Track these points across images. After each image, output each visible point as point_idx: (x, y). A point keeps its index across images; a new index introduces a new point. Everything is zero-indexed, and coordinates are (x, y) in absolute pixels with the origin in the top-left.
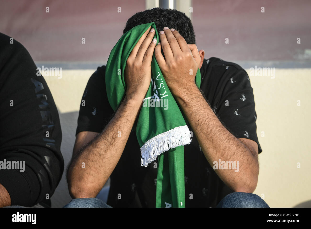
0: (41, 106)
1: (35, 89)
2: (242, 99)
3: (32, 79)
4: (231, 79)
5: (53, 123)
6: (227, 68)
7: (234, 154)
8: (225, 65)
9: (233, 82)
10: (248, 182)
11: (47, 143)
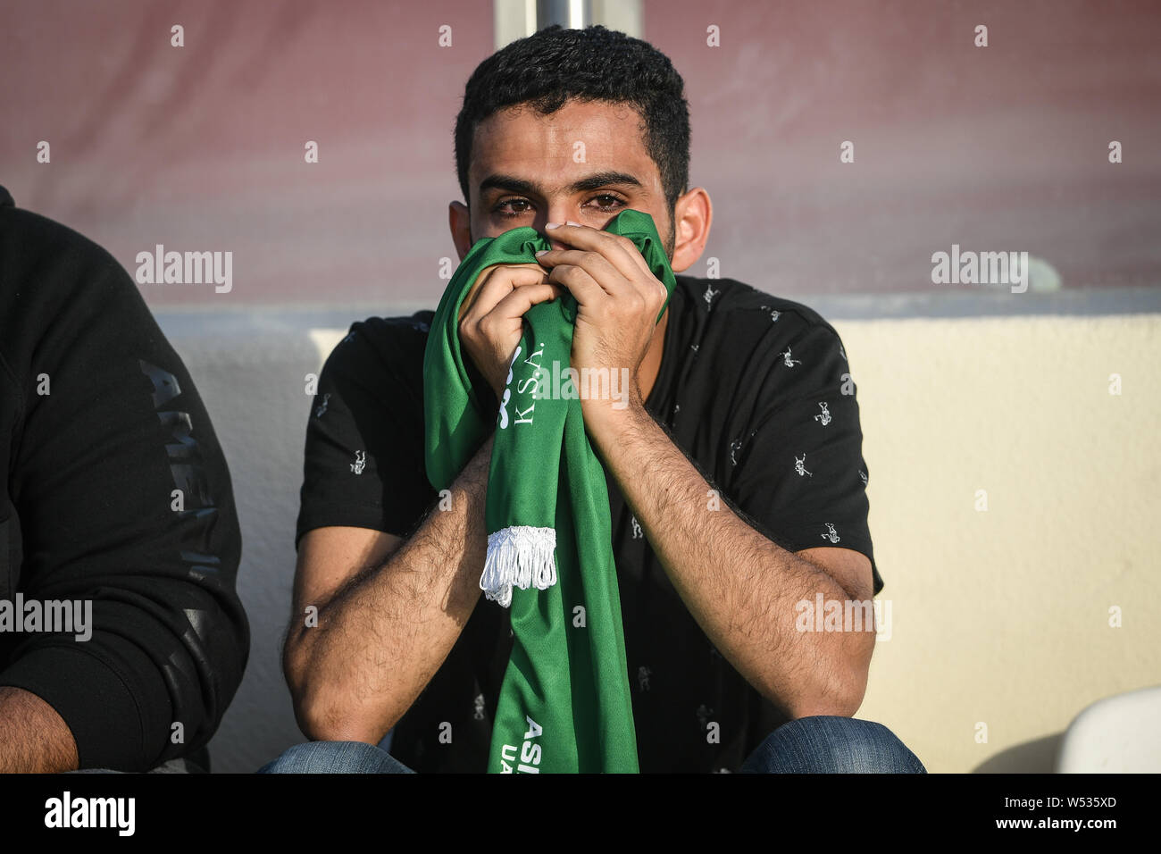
0: (172, 450)
1: (154, 395)
2: (819, 418)
3: (142, 362)
4: (787, 355)
5: (212, 503)
6: (775, 316)
7: (779, 597)
8: (769, 309)
9: (792, 365)
10: (834, 684)
11: (193, 567)
